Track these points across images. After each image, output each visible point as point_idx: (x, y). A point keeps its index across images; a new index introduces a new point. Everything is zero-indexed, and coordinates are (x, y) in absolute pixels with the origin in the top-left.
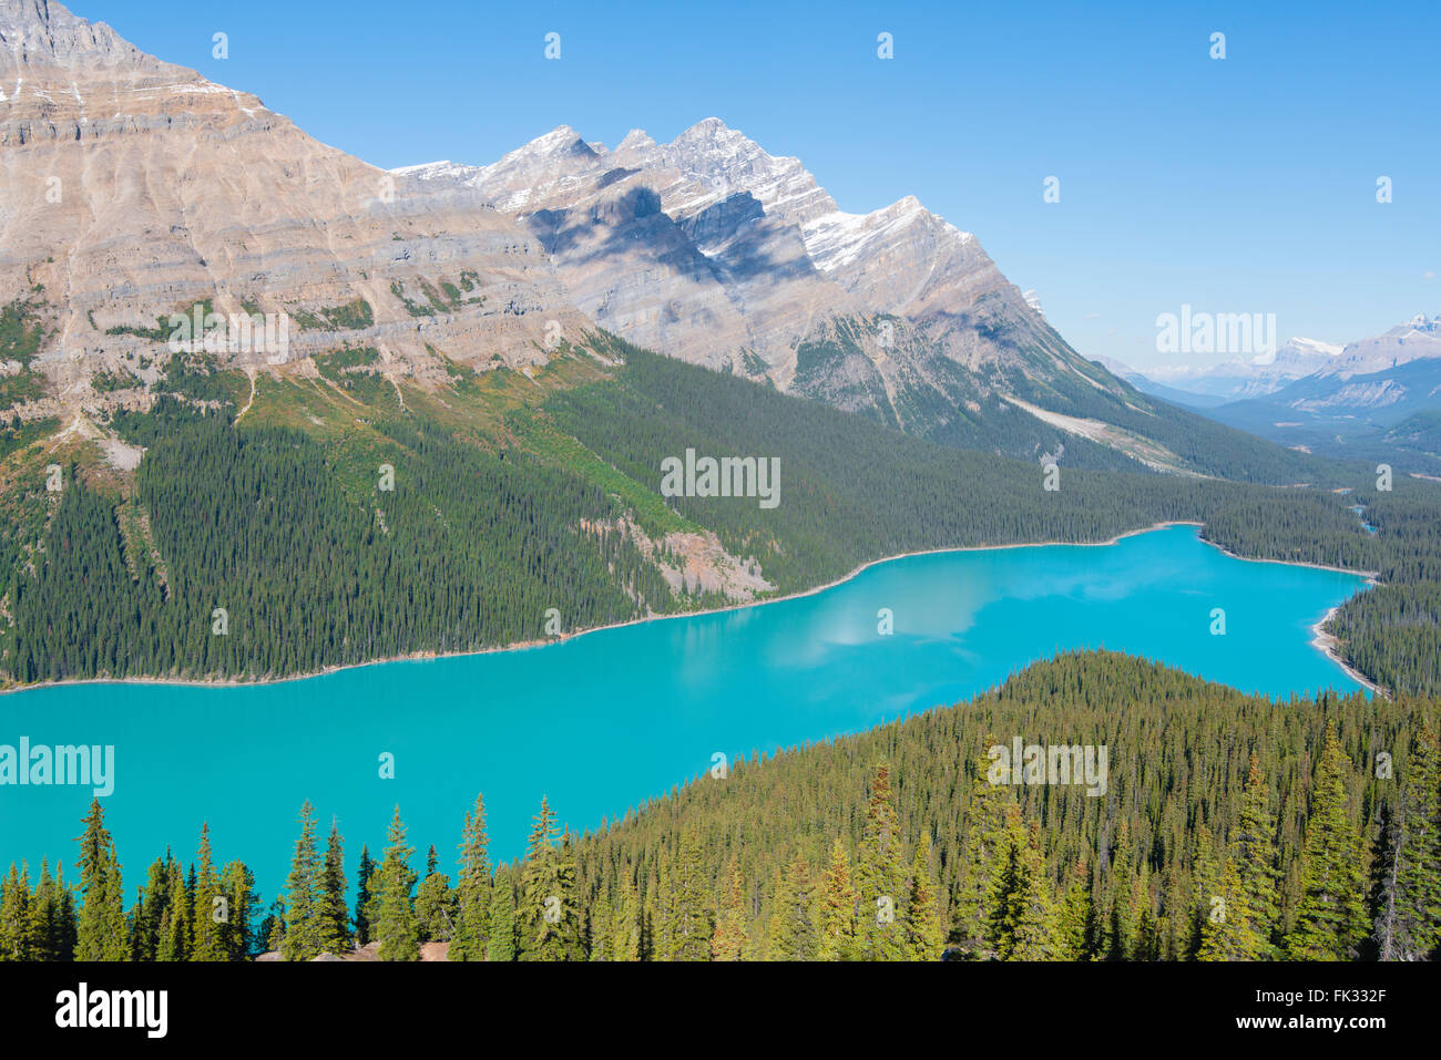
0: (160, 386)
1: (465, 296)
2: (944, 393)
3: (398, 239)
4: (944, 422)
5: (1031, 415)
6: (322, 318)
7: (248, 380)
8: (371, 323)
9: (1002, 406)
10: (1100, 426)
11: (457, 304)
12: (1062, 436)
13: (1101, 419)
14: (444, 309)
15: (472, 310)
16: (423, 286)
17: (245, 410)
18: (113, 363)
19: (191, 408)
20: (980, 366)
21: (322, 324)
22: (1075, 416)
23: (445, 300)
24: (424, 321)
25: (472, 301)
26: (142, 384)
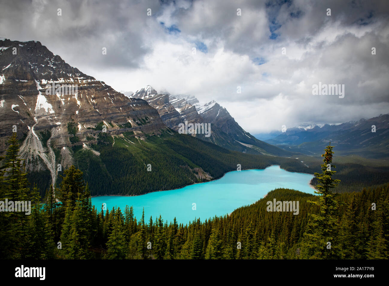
0: (98, 139)
1: (147, 121)
2: (224, 139)
3: (134, 110)
4: (224, 145)
5: (240, 143)
6: (123, 126)
7: (113, 138)
8: (132, 127)
9: (234, 142)
10: (252, 146)
11: (146, 123)
12: (245, 147)
13: (252, 144)
14: (143, 124)
15: (148, 124)
16: (139, 119)
17: (114, 144)
18: (89, 135)
19: (104, 143)
20: (228, 134)
21: (123, 127)
22: (248, 144)
23: (143, 122)
24: (141, 126)
25: (148, 122)
26: (95, 139)
